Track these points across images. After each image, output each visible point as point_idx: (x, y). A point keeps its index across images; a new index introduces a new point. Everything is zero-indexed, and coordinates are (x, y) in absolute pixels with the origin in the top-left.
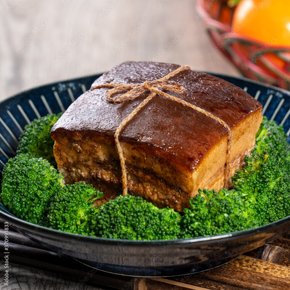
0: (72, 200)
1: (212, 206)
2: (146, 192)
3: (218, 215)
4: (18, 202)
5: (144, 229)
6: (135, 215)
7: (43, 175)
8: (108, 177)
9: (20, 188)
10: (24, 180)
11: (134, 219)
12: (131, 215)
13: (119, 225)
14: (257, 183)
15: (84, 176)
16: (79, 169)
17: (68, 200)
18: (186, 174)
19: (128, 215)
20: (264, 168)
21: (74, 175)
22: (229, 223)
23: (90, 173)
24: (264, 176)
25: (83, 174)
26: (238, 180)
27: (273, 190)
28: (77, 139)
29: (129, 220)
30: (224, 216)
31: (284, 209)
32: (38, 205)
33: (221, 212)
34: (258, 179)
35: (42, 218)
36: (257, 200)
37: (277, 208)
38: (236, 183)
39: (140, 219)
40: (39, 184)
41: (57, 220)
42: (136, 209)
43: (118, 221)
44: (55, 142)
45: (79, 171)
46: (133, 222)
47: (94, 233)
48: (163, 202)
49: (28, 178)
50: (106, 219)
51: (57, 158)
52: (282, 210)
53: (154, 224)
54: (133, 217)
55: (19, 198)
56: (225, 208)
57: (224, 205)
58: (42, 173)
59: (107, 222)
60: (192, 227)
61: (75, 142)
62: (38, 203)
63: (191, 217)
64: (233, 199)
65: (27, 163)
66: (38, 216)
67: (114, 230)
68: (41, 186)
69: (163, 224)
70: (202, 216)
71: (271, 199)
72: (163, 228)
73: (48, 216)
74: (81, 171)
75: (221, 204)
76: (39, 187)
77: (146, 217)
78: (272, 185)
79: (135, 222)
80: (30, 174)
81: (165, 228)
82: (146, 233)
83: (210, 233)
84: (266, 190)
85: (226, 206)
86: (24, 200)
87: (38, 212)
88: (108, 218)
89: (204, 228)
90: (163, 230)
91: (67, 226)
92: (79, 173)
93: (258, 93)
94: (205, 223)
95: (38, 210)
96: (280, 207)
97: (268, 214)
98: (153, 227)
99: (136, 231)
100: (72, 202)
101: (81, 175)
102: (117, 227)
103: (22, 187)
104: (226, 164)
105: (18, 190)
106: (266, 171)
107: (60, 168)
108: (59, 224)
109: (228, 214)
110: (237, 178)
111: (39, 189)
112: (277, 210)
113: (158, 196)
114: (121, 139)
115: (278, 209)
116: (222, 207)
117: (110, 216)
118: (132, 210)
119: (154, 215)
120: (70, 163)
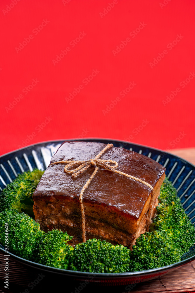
0: (55, 243)
1: (153, 243)
2: (100, 233)
3: (158, 249)
4: (14, 244)
5: (110, 262)
6: (103, 253)
7: (30, 226)
8: (71, 224)
9: (15, 236)
10: (18, 229)
11: (103, 256)
12: (100, 253)
13: (93, 260)
14: (172, 223)
15: (54, 223)
16: (51, 219)
17: (52, 243)
18: (133, 222)
19: (98, 253)
20: (176, 212)
21: (46, 223)
22: (164, 254)
23: (58, 222)
24: (176, 217)
25: (53, 222)
26: (159, 221)
27: (183, 226)
28: (52, 201)
29: (99, 257)
30: (161, 249)
31: (191, 238)
32: (29, 246)
33: (160, 247)
34: (173, 220)
35: (32, 254)
36: (173, 234)
37: (186, 238)
38: (157, 223)
39: (106, 255)
40: (28, 232)
41: (45, 257)
42: (103, 248)
43: (92, 257)
44: (35, 202)
45: (50, 220)
46: (102, 258)
47: (73, 265)
48: (112, 240)
49: (20, 228)
50: (82, 256)
51: (35, 213)
52: (189, 239)
53: (116, 258)
54: (102, 254)
55: (15, 242)
56: (162, 244)
57: (161, 242)
58: (28, 224)
59: (83, 258)
60: (140, 258)
61: (50, 203)
62: (29, 245)
63: (139, 251)
64: (164, 237)
65: (17, 218)
66: (30, 253)
67: (90, 263)
68: (29, 233)
69: (121, 257)
70: (147, 250)
71: (182, 232)
72: (121, 259)
73: (39, 254)
74: (52, 221)
75: (159, 242)
76: (28, 234)
77: (110, 254)
78: (181, 223)
79: (103, 258)
80: (21, 225)
81: (123, 259)
82: (110, 264)
83: (153, 261)
84: (178, 227)
85: (162, 242)
86: (19, 243)
87: (29, 251)
88: (83, 255)
89: (149, 258)
90: (121, 261)
91: (53, 260)
92: (50, 222)
93: (159, 157)
94: (149, 255)
95: (29, 250)
96: (188, 237)
97: (182, 242)
98: (115, 260)
99: (104, 263)
100: (55, 245)
101: (52, 223)
102: (91, 261)
103: (17, 235)
104: (148, 210)
105: (14, 236)
106: (177, 214)
107: (37, 219)
108: (48, 259)
109: (163, 248)
110: (158, 220)
111: (28, 235)
112: (186, 239)
113: (109, 235)
114: (85, 200)
115: (188, 239)
116: (160, 244)
117: (85, 254)
118: (101, 249)
119: (114, 251)
120: (44, 216)
